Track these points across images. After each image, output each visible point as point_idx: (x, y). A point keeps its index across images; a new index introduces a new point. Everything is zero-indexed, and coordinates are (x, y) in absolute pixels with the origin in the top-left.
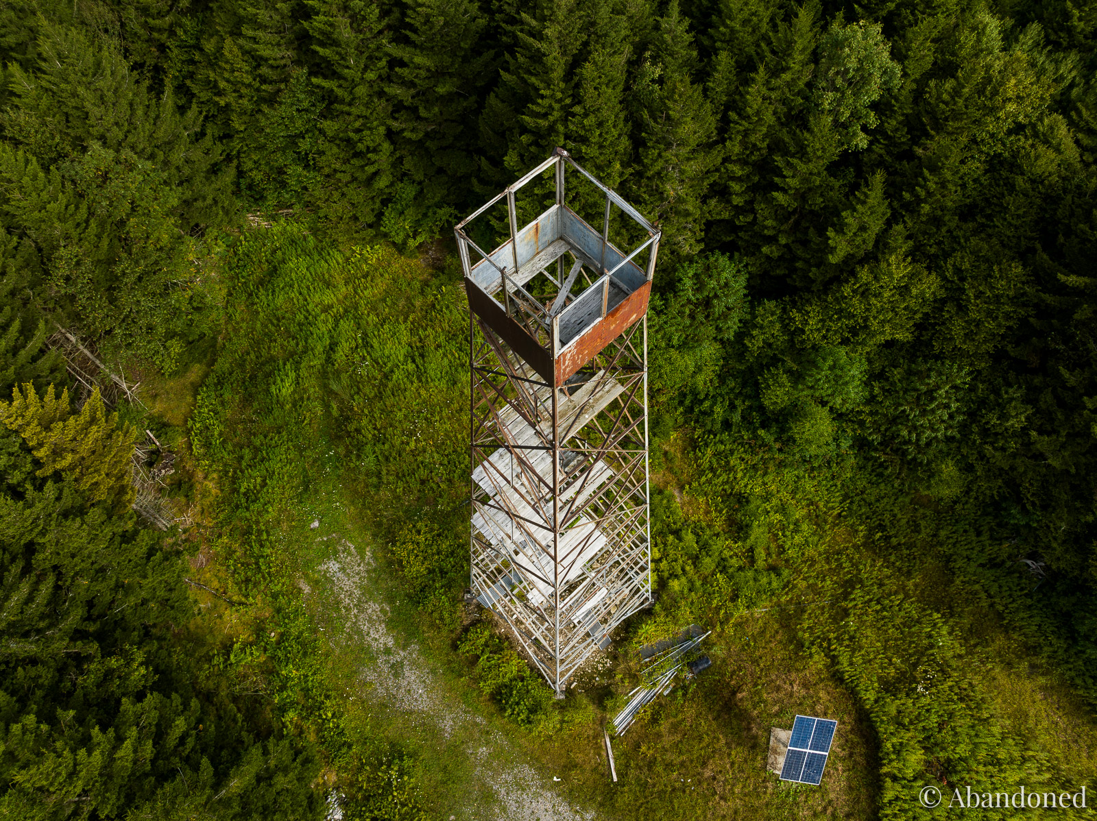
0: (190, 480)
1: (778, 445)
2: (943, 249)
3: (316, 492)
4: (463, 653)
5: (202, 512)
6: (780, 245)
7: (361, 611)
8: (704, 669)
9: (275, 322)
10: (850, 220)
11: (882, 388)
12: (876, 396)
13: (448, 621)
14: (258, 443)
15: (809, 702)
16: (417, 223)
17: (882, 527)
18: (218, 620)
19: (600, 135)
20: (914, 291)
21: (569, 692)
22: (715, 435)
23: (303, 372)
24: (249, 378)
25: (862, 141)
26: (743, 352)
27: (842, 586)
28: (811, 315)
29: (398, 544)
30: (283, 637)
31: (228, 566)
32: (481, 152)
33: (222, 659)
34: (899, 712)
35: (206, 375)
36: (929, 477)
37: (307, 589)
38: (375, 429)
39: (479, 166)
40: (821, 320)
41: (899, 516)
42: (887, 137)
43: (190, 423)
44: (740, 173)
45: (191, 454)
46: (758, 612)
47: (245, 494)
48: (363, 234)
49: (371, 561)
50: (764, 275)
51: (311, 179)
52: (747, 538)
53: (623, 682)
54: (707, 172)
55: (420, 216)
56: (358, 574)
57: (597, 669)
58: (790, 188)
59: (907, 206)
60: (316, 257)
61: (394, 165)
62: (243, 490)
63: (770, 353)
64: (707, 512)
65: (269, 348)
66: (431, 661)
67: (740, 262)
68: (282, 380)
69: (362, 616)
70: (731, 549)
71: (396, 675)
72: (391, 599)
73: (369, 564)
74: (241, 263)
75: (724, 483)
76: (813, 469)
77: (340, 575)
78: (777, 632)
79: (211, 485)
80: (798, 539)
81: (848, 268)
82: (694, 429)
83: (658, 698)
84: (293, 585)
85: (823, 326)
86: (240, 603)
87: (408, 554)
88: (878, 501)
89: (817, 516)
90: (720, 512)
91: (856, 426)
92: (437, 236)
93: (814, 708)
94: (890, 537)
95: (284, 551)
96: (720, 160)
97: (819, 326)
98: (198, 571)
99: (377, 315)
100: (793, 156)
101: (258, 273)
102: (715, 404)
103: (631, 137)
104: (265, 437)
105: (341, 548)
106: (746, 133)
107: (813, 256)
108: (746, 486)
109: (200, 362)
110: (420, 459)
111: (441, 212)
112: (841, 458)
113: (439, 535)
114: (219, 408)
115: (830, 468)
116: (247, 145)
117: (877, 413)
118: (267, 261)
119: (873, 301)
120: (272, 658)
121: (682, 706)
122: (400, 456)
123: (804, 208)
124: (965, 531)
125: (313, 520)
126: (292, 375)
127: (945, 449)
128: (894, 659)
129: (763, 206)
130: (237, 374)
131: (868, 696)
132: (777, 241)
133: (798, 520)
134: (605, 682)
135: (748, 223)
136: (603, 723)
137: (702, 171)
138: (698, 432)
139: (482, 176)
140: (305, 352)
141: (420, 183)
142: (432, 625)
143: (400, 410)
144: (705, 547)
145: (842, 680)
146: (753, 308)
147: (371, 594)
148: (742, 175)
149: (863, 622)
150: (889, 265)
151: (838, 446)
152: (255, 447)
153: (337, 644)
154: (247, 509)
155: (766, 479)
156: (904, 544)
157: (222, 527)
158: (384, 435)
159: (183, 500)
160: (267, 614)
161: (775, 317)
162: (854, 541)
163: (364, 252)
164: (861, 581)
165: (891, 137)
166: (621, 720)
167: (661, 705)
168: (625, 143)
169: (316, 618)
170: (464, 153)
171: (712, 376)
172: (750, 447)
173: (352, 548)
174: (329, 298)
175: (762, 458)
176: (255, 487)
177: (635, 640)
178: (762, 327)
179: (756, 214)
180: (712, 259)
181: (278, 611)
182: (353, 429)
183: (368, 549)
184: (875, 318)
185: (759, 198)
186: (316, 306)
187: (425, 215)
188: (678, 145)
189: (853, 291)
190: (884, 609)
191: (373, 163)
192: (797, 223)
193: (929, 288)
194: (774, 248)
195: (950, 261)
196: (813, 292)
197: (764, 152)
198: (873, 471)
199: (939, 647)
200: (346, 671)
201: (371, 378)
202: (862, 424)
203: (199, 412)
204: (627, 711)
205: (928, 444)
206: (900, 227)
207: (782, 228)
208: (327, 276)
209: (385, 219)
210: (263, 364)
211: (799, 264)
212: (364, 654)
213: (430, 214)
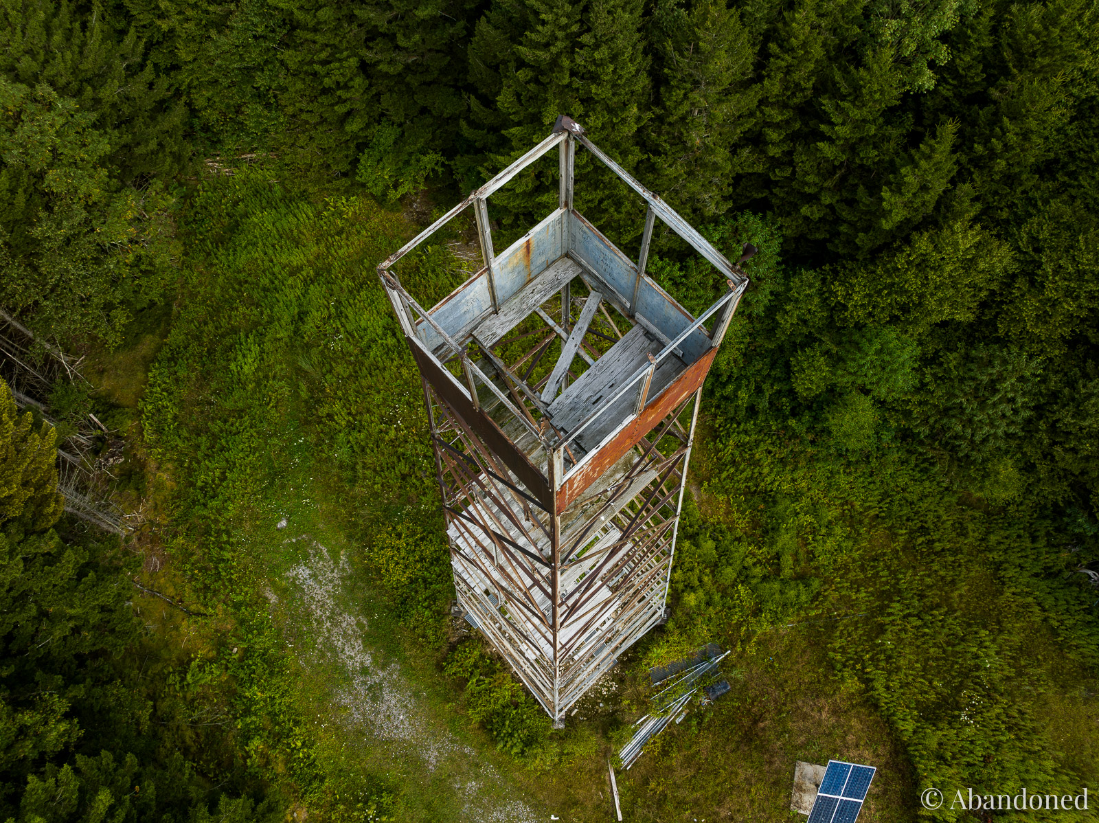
0: (141, 470)
1: (810, 437)
2: (1015, 213)
3: (283, 487)
4: (449, 675)
5: (155, 508)
6: (821, 205)
7: (336, 624)
8: (721, 695)
9: (237, 287)
10: (910, 179)
11: (934, 375)
12: (927, 384)
13: (432, 638)
14: (216, 430)
15: (839, 731)
16: (399, 172)
17: (924, 530)
18: (174, 633)
19: (614, 72)
20: (982, 265)
21: (569, 720)
22: (739, 424)
23: (268, 346)
24: (207, 352)
25: (927, 80)
26: (773, 329)
27: (878, 598)
28: (857, 289)
29: (376, 549)
30: (247, 653)
31: (185, 571)
32: (471, 89)
33: (178, 678)
34: (940, 744)
35: (159, 349)
36: (983, 477)
37: (273, 599)
38: (350, 414)
39: (469, 106)
40: (868, 295)
41: (944, 518)
42: (957, 76)
43: (141, 405)
44: (780, 118)
45: (142, 441)
46: (784, 627)
47: (202, 489)
48: (336, 183)
49: (346, 566)
50: (800, 238)
51: (273, 120)
52: (772, 544)
53: (630, 709)
54: (740, 116)
55: (401, 164)
56: (331, 581)
57: (601, 693)
58: (838, 138)
59: (977, 162)
60: (283, 210)
61: (369, 104)
62: (199, 484)
63: (805, 330)
64: (728, 513)
65: (230, 317)
66: (414, 683)
67: (773, 224)
68: (244, 356)
69: (336, 630)
70: (754, 555)
71: (375, 699)
72: (368, 610)
73: (343, 570)
74: (199, 216)
75: (747, 480)
76: (849, 464)
77: (310, 582)
78: (804, 651)
79: (165, 476)
80: (830, 544)
81: (904, 234)
82: (715, 416)
83: (669, 727)
84: (258, 593)
85: (869, 302)
86: (198, 614)
87: (387, 561)
88: (921, 500)
89: (851, 517)
90: (743, 512)
91: (901, 417)
92: (422, 187)
93: (844, 738)
94: (933, 541)
95: (247, 554)
96: (756, 103)
97: (866, 301)
98: (151, 576)
99: (353, 279)
100: (843, 98)
101: (218, 229)
102: (738, 388)
103: (650, 73)
104: (225, 421)
105: (312, 552)
106: (788, 70)
107: (860, 219)
108: (772, 483)
109: (153, 332)
110: (401, 450)
111: (426, 159)
112: (882, 452)
113: (422, 539)
114: (173, 388)
115: (869, 463)
116: (198, 79)
117: (926, 403)
118: (228, 214)
119: (931, 275)
120: (234, 677)
121: (697, 736)
122: (378, 447)
123: (853, 162)
124: (1019, 536)
125: (280, 518)
126: (256, 349)
127: (1003, 447)
128: (935, 683)
129: (804, 158)
130: (194, 348)
131: (907, 727)
132: (819, 200)
133: (830, 522)
134: (610, 709)
135: (786, 178)
136: (607, 754)
137: (734, 115)
138: (720, 420)
139: (472, 117)
140: (270, 323)
141: (400, 125)
142: (414, 643)
143: (379, 392)
144: (724, 553)
145: (876, 706)
146: (787, 277)
147: (346, 605)
148: (782, 121)
149: (900, 640)
150: (953, 233)
151: (880, 439)
152: (213, 434)
153: (308, 662)
154: (205, 505)
155: (795, 476)
156: (948, 550)
157: (178, 525)
158: (360, 421)
159: (134, 493)
160: (229, 626)
161: (814, 290)
162: (893, 545)
163: (339, 204)
164: (899, 592)
165: (961, 76)
166: (628, 751)
167: (672, 735)
168: (644, 81)
169: (283, 631)
170: (452, 90)
171: (736, 354)
172: (779, 438)
173: (325, 550)
174: (297, 258)
175: (792, 451)
176: (213, 481)
177: (645, 662)
178: (797, 301)
179: (794, 167)
180: (741, 221)
181: (242, 622)
182: (324, 415)
183: (342, 553)
184: (932, 295)
185: (800, 149)
186: (283, 268)
187: (407, 163)
188: (708, 84)
189: (908, 263)
190: (925, 625)
191: (345, 101)
192: (843, 179)
193: (1000, 261)
194: (814, 207)
195: (1025, 228)
196: (858, 260)
197: (809, 93)
198: (916, 466)
199: (986, 669)
200: (318, 693)
201: (345, 354)
202: (907, 414)
203: (151, 392)
204: (634, 742)
205: (985, 440)
206: (967, 187)
207: (825, 185)
208: (295, 232)
209: (360, 167)
210: (223, 336)
211: (843, 228)
212: (339, 674)
213: (412, 162)
